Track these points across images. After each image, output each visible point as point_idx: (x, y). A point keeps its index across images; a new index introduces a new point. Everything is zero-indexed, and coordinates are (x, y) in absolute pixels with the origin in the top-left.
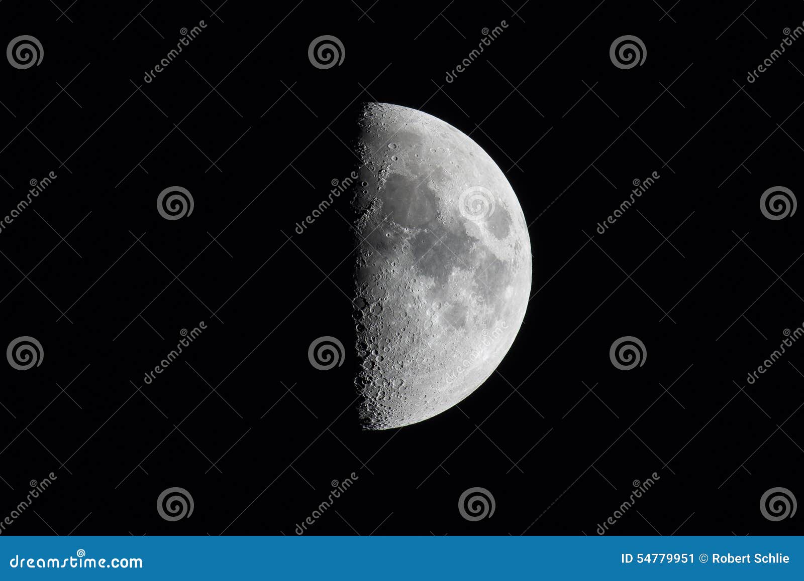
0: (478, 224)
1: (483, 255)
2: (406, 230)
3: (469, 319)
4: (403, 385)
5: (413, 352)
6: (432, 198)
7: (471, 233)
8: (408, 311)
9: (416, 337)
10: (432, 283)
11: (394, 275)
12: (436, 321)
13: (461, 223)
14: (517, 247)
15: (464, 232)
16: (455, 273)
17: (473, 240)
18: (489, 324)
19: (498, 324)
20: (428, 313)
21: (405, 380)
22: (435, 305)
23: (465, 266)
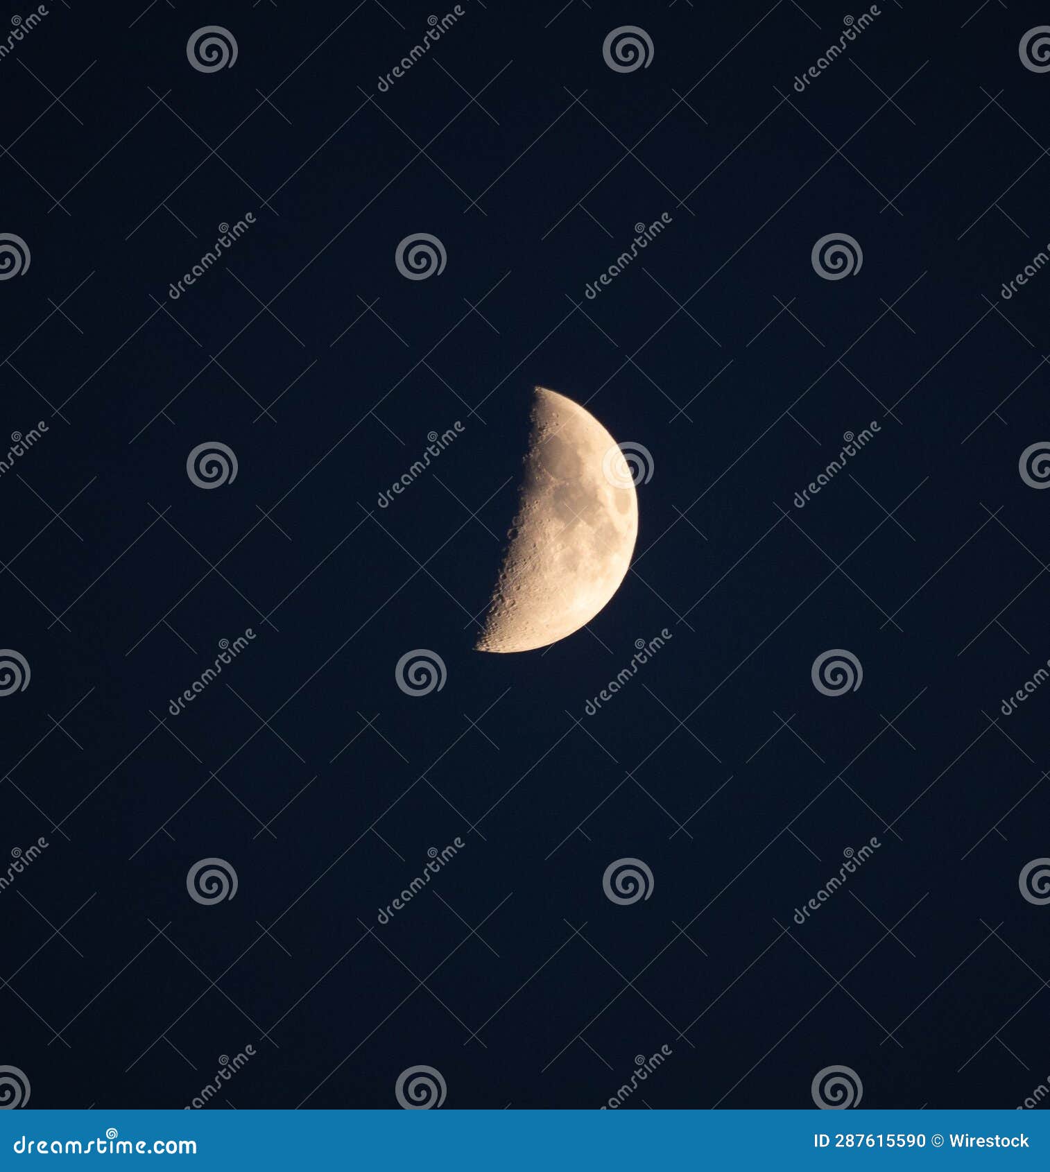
0: (607, 496)
1: (605, 520)
2: (553, 479)
3: (581, 567)
4: (515, 606)
5: (531, 579)
6: (578, 462)
7: (601, 498)
8: (537, 543)
9: (537, 568)
10: (562, 526)
11: (535, 511)
12: (557, 558)
13: (595, 488)
14: (630, 527)
15: (596, 496)
16: (582, 525)
17: (601, 505)
18: (594, 577)
19: (600, 581)
20: (552, 550)
21: (517, 602)
22: (559, 546)
23: (590, 523)
